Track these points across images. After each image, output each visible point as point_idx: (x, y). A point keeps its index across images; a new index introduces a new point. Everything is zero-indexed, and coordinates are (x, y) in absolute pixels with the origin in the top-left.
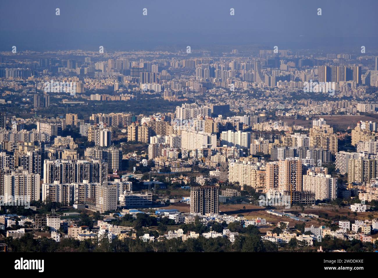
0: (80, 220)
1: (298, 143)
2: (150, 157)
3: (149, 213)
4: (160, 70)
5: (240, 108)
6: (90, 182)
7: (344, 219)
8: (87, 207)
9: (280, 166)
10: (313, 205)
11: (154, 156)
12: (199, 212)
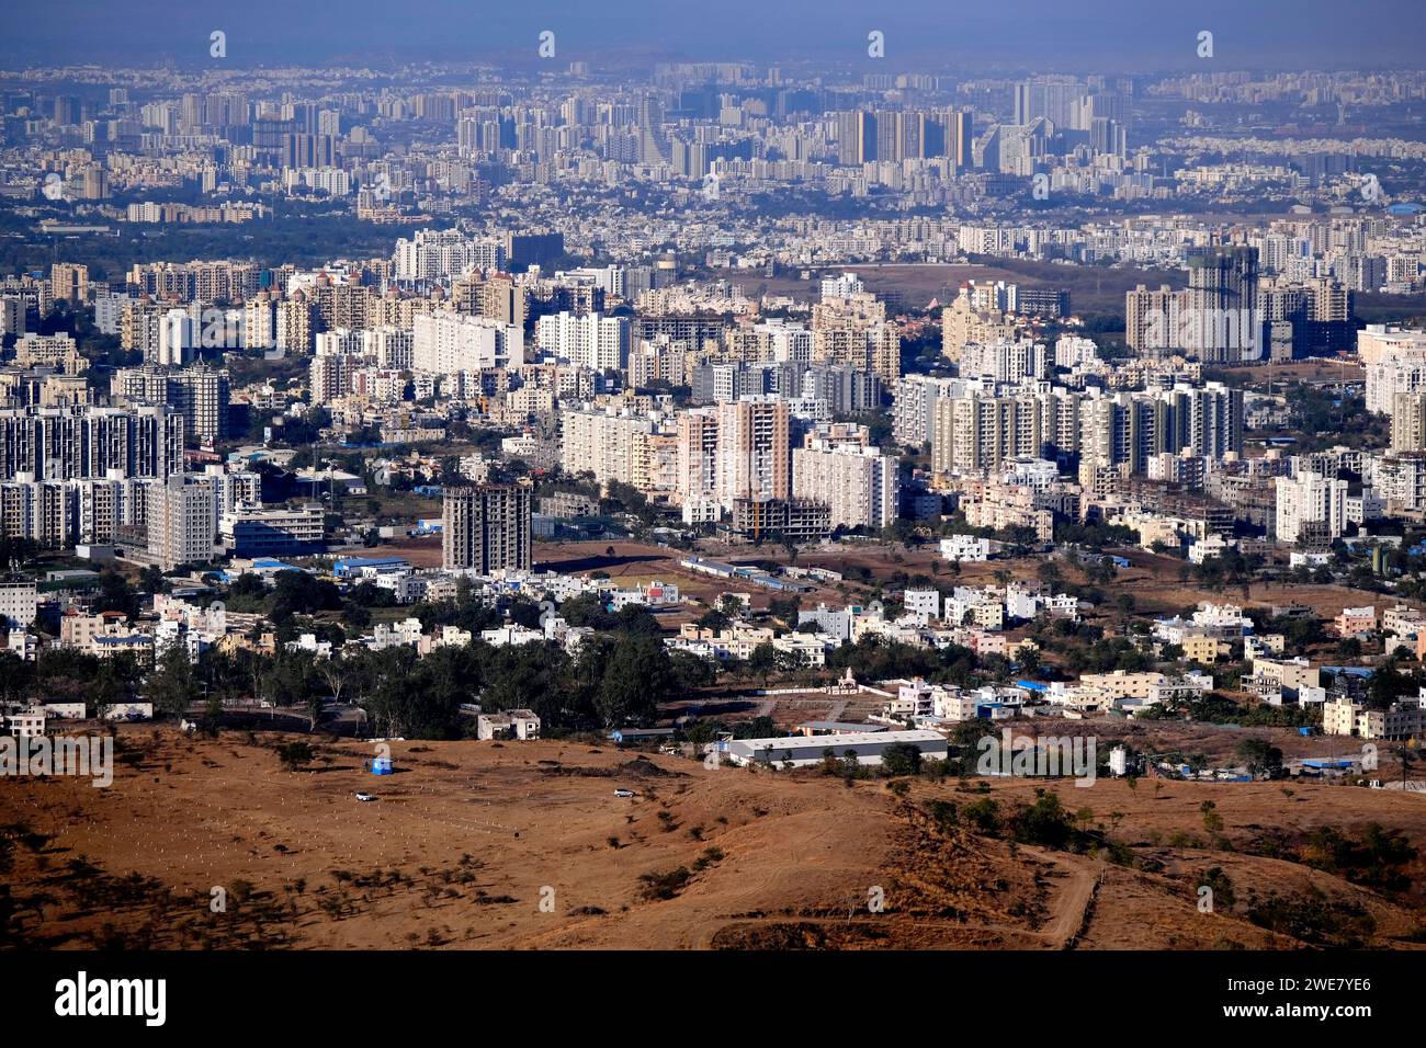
0: (99, 592)
1: (776, 349)
2: (317, 396)
3: (313, 570)
4: (345, 126)
5: (597, 244)
6: (130, 473)
7: (921, 583)
8: (120, 553)
9: (720, 421)
10: (824, 542)
11: (329, 396)
12: (470, 564)
